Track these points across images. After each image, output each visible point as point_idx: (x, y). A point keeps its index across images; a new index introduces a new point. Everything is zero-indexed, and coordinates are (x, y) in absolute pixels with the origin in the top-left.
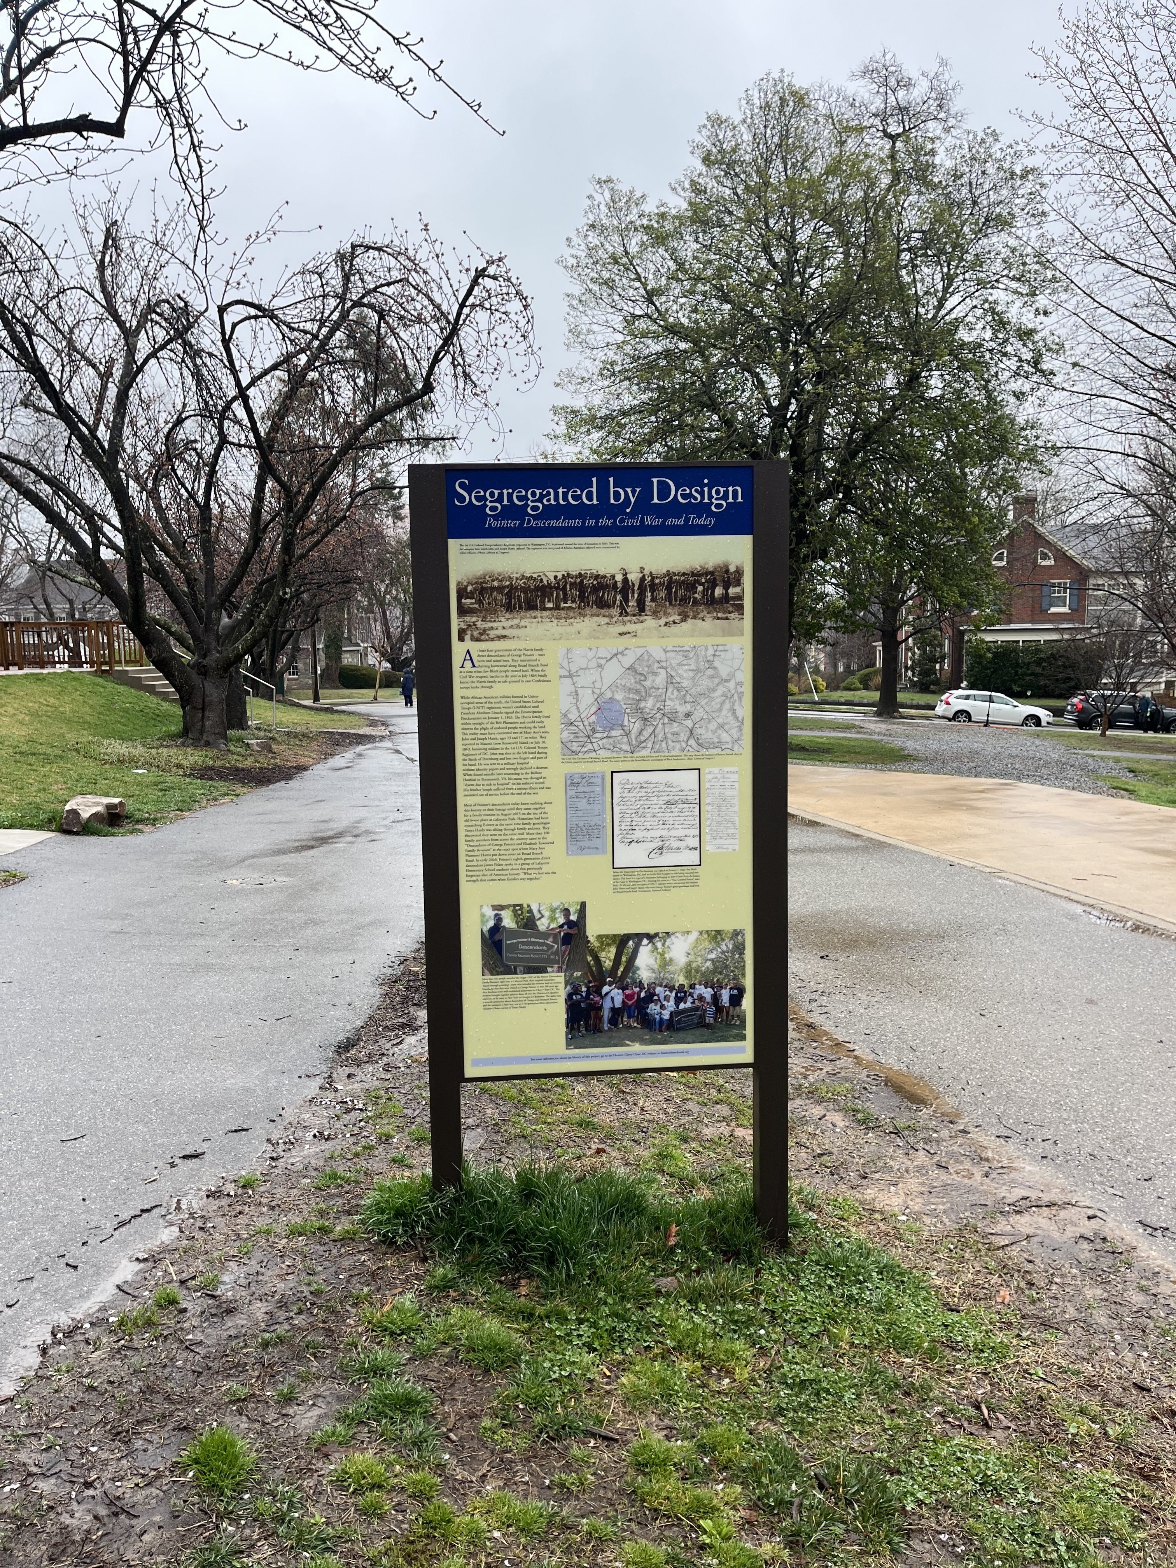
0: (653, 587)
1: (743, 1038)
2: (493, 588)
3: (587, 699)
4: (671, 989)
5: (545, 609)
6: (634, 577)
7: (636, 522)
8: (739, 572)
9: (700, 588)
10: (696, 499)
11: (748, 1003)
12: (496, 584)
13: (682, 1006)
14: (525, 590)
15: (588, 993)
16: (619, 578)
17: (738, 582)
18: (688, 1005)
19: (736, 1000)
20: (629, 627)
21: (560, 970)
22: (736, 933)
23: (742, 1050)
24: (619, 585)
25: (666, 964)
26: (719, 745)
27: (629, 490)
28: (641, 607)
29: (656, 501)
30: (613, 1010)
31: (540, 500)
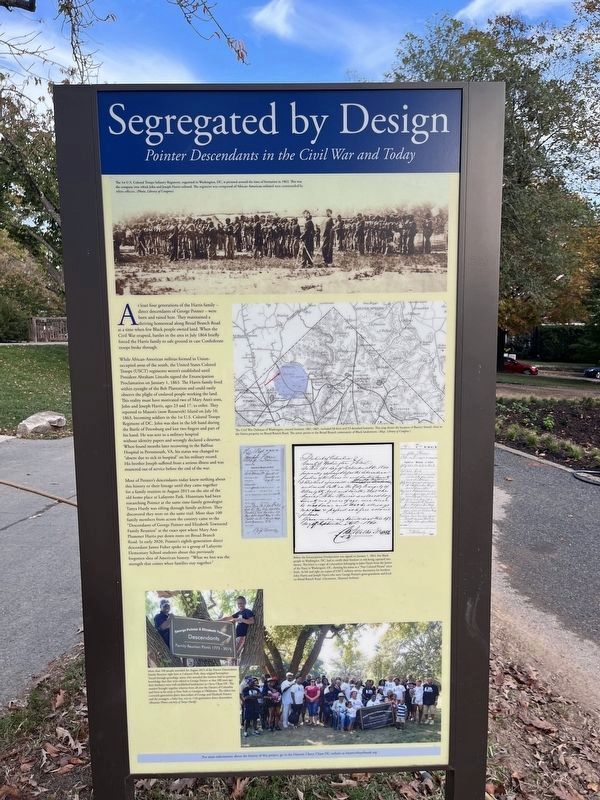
0: (342, 233)
1: (438, 738)
2: (155, 233)
3: (265, 362)
4: (359, 685)
5: (216, 258)
6: (320, 221)
7: (323, 156)
8: (443, 217)
9: (397, 235)
10: (393, 128)
11: (443, 702)
12: (158, 228)
13: (370, 703)
14: (192, 235)
15: (266, 688)
16: (302, 222)
17: (441, 229)
18: (377, 702)
19: (431, 698)
20: (314, 280)
21: (234, 662)
22: (432, 626)
23: (437, 752)
24: (303, 230)
25: (352, 657)
26: (416, 416)
27: (314, 118)
28: (328, 257)
29: (345, 130)
30: (294, 706)
31: (209, 129)
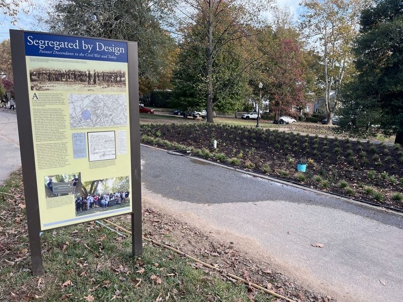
0: (98, 76)
1: (129, 206)
2: (43, 73)
3: (78, 110)
4: (108, 195)
5: (63, 81)
6: (92, 73)
7: (92, 56)
8: (124, 74)
9: (113, 77)
10: (110, 50)
12: (44, 72)
14: (55, 74)
15: (83, 199)
16: (87, 73)
17: (124, 77)
20: (91, 88)
22: (127, 177)
23: (129, 209)
24: (87, 75)
25: (106, 188)
26: (120, 124)
27: (89, 45)
28: (95, 82)
29: (98, 50)
30: (91, 203)
31: (59, 45)
